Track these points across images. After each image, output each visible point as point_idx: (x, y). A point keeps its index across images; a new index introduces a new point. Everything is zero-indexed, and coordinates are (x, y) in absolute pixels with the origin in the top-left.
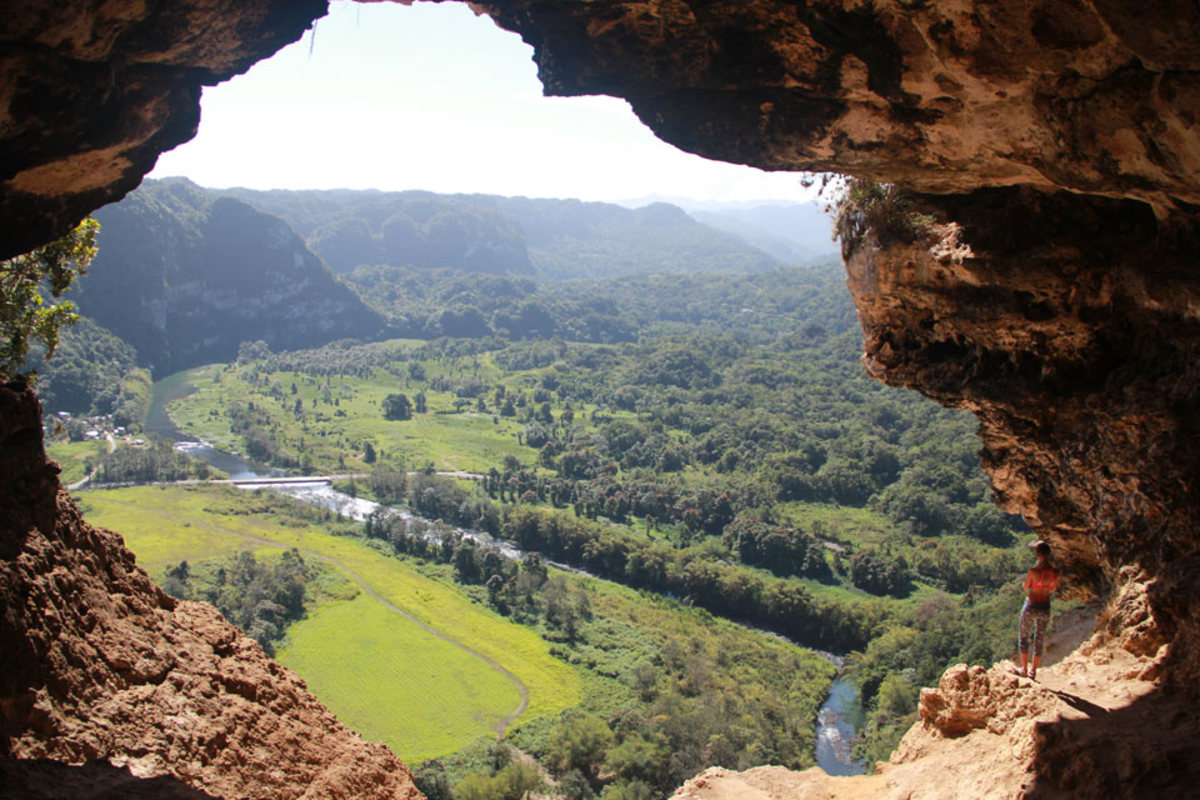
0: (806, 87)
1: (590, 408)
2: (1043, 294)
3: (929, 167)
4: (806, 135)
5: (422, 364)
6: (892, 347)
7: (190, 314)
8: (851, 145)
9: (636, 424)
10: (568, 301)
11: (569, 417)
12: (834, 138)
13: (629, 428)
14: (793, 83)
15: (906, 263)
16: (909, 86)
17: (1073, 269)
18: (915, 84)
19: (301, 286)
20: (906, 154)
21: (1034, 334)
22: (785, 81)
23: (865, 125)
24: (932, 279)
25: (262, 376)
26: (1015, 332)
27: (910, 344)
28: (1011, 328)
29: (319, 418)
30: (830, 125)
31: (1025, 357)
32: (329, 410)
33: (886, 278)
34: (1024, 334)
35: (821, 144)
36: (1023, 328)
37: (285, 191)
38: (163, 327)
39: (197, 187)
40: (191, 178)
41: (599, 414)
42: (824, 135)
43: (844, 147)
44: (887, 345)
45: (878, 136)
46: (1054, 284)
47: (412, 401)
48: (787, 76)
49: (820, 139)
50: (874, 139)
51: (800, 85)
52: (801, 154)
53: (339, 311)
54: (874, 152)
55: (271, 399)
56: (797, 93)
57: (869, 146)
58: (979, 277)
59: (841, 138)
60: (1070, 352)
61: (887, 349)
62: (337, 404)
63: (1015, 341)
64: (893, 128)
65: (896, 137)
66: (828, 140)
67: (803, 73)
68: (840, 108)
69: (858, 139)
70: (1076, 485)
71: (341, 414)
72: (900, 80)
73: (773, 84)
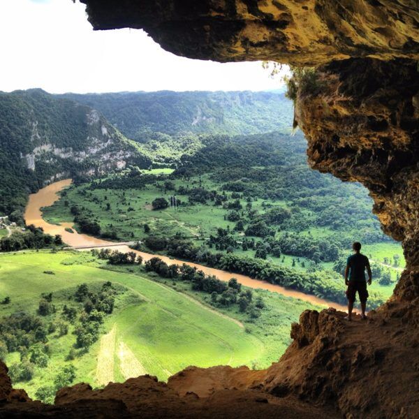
0: (222, 15)
1: (260, 201)
2: (381, 117)
3: (293, 52)
4: (227, 41)
5: (172, 182)
6: (319, 152)
7: (48, 161)
8: (252, 44)
9: (285, 208)
10: (247, 145)
11: (249, 206)
12: (242, 42)
13: (282, 210)
14: (214, 14)
15: (317, 106)
16: (263, 9)
17: (394, 101)
18: (265, 8)
19: (106, 145)
20: (279, 47)
21: (380, 138)
22: (211, 12)
23: (256, 33)
24: (331, 113)
25: (88, 191)
26: (371, 138)
27: (329, 150)
28: (368, 136)
29: (120, 212)
30: (237, 35)
31: (378, 151)
32: (125, 208)
33: (307, 115)
34: (376, 139)
35: (236, 45)
36: (374, 135)
37: (95, 94)
38: (33, 169)
39: (47, 93)
40: (43, 89)
41: (266, 203)
42: (236, 40)
43: (248, 46)
44: (317, 151)
45: (264, 38)
46: (385, 110)
47: (168, 201)
48: (211, 10)
49: (235, 43)
50: (263, 40)
51: (218, 14)
52: (230, 51)
53: (127, 156)
54: (264, 47)
55: (93, 204)
56: (219, 18)
57: (260, 44)
58: (348, 110)
59: (246, 42)
60: (403, 147)
61: (317, 154)
62: (129, 204)
63: (371, 143)
64: (270, 33)
65: (273, 38)
66: (239, 43)
67: (220, 7)
68: (242, 24)
69: (255, 42)
70: (400, 218)
71: (131, 209)
72: (257, 6)
73: (205, 15)
